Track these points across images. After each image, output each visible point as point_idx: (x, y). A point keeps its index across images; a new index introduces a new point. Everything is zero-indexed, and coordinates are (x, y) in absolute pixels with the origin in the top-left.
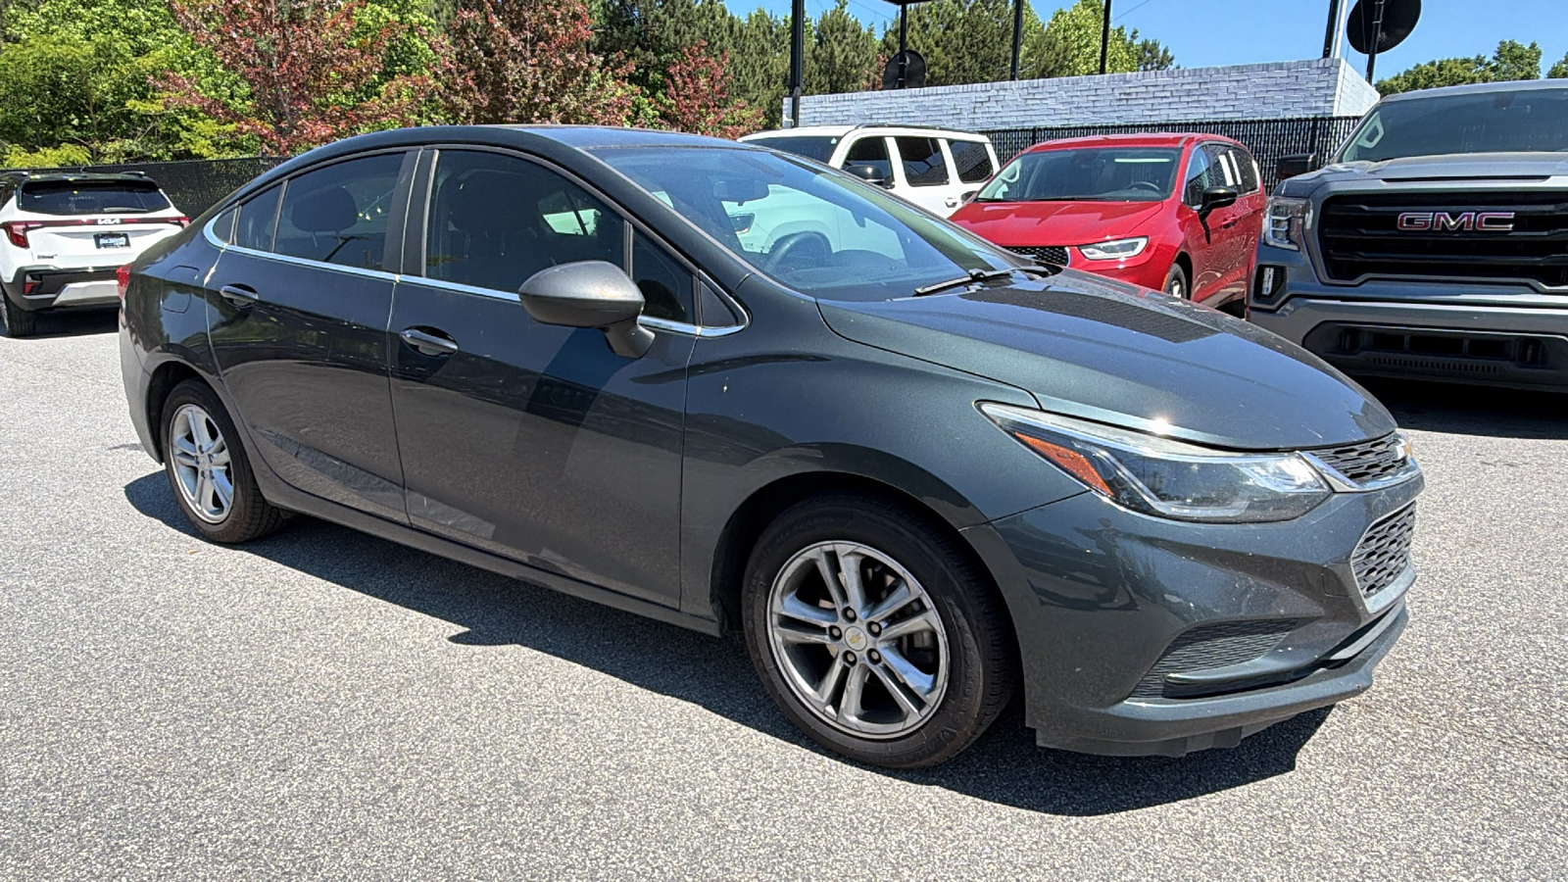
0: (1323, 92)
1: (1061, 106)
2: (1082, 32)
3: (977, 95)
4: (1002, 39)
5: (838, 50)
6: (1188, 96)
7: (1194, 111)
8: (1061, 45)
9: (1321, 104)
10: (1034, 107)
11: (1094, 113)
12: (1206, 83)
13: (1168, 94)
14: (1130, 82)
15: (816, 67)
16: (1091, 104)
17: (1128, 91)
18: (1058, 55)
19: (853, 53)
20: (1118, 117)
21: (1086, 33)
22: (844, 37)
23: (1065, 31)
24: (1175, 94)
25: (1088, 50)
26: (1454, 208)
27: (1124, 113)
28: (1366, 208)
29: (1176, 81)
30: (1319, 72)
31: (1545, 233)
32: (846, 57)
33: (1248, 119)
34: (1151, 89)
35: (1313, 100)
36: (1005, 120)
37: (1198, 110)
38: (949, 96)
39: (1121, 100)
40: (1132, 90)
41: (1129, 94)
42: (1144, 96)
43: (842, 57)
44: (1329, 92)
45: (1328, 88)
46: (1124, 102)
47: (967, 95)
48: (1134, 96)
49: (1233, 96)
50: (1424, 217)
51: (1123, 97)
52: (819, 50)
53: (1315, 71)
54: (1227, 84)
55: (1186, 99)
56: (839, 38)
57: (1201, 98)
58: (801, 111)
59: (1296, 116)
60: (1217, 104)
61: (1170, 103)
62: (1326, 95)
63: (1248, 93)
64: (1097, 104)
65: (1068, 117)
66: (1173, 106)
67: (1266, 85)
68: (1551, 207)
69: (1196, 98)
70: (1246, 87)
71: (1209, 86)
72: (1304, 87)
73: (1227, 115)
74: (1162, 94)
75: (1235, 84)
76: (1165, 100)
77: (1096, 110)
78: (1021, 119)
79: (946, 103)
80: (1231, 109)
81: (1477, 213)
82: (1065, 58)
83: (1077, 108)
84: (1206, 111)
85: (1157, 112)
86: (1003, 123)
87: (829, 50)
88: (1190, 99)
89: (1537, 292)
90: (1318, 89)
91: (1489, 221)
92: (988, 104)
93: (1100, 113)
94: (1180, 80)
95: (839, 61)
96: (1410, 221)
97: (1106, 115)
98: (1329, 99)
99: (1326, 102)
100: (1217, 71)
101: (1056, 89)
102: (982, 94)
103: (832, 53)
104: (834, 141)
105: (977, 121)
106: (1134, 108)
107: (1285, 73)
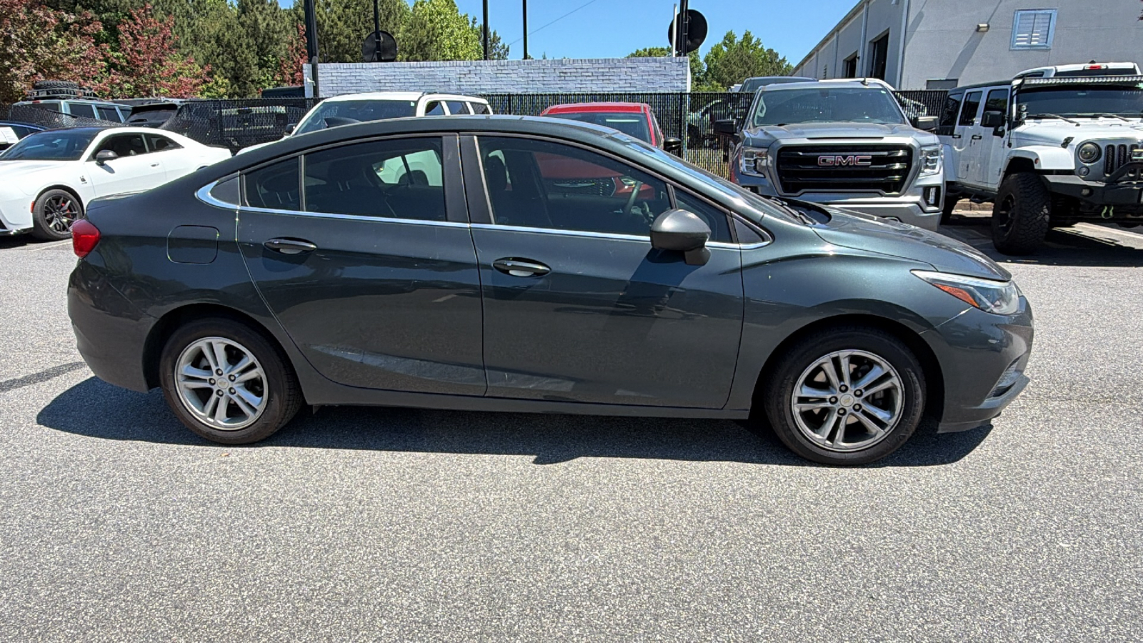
0: (680, 77)
1: (521, 79)
2: (442, 17)
3: (461, 69)
4: (387, 19)
5: (260, 19)
6: (603, 76)
7: (607, 85)
8: (429, 25)
9: (680, 85)
10: (503, 79)
11: (544, 84)
12: (613, 68)
13: (590, 74)
14: (565, 65)
15: (244, 31)
16: (542, 79)
17: (565, 71)
18: (429, 32)
19: (273, 22)
20: (560, 88)
21: (445, 18)
22: (264, 9)
23: (430, 15)
24: (594, 74)
25: (448, 30)
26: (844, 154)
27: (564, 86)
28: (801, 154)
29: (594, 66)
30: (677, 65)
31: (885, 166)
32: (268, 25)
33: (640, 92)
34: (579, 70)
35: (675, 81)
36: (483, 87)
37: (609, 85)
38: (440, 69)
39: (560, 76)
40: (567, 71)
41: (566, 73)
42: (575, 75)
43: (265, 24)
44: (684, 77)
45: (683, 74)
46: (563, 78)
47: (453, 69)
48: (569, 75)
49: (629, 77)
50: (830, 158)
51: (562, 74)
52: (243, 18)
53: (675, 64)
54: (625, 70)
55: (602, 78)
56: (260, 9)
57: (611, 78)
58: (319, 75)
59: (667, 92)
60: (621, 82)
61: (592, 80)
62: (682, 79)
63: (638, 76)
64: (545, 79)
65: (526, 86)
66: (594, 82)
67: (648, 72)
68: (886, 153)
69: (608, 77)
70: (637, 72)
71: (615, 70)
72: (669, 74)
73: (626, 89)
74: (587, 74)
75: (630, 69)
76: (588, 78)
77: (545, 82)
78: (493, 87)
79: (438, 73)
80: (629, 85)
81: (855, 156)
82: (433, 34)
83: (533, 81)
84: (615, 86)
85: (584, 86)
86: (481, 89)
87: (253, 18)
88: (604, 78)
89: (882, 195)
90: (677, 75)
91: (861, 160)
92: (469, 76)
93: (547, 84)
94: (597, 65)
95: (262, 26)
96: (824, 161)
97: (552, 86)
98: (684, 81)
99: (682, 83)
100: (619, 61)
101: (516, 67)
102: (465, 69)
103: (256, 20)
104: (412, 104)
105: (462, 87)
106: (569, 82)
107: (658, 65)
